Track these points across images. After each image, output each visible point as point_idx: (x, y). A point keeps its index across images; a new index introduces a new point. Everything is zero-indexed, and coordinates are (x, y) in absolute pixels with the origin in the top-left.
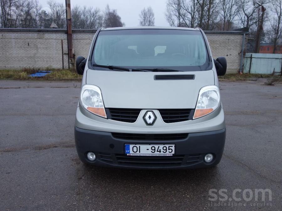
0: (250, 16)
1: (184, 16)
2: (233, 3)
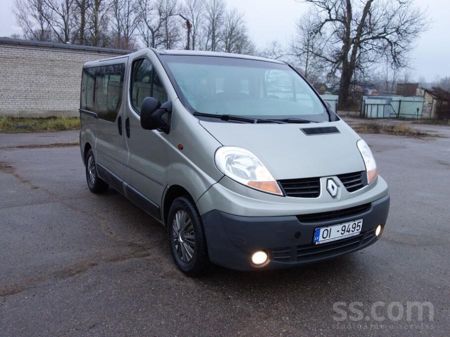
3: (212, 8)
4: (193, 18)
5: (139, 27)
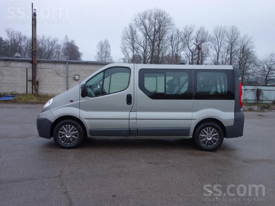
0: (194, 52)
1: (138, 49)
3: (231, 36)
4: (218, 43)
5: (185, 50)
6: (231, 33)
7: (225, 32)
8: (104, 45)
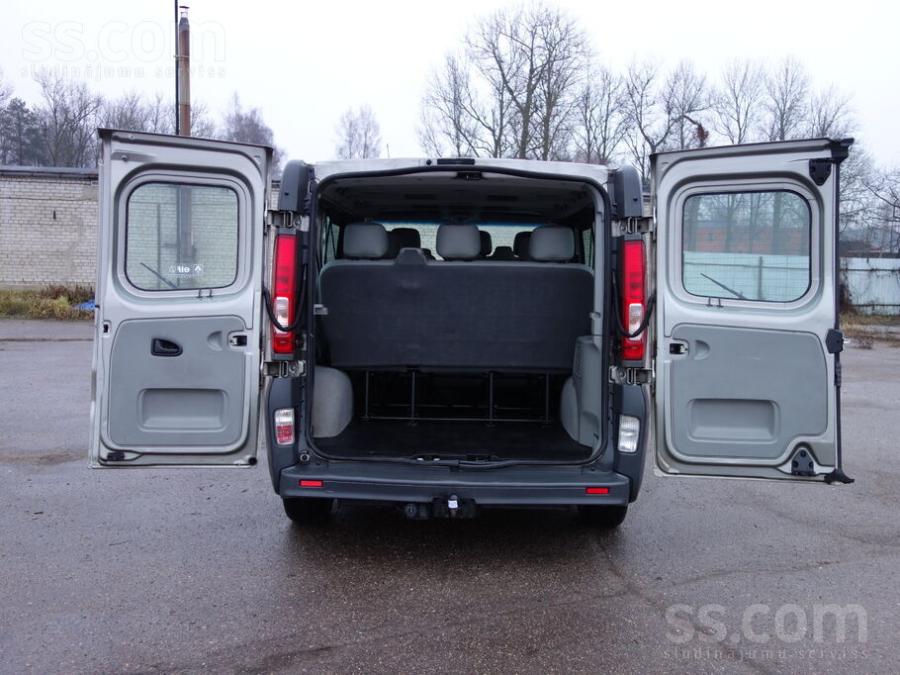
0: (659, 144)
1: (474, 136)
2: (611, 106)
3: (781, 88)
4: (738, 113)
5: (627, 138)
6: (783, 79)
7: (761, 76)
8: (360, 122)
